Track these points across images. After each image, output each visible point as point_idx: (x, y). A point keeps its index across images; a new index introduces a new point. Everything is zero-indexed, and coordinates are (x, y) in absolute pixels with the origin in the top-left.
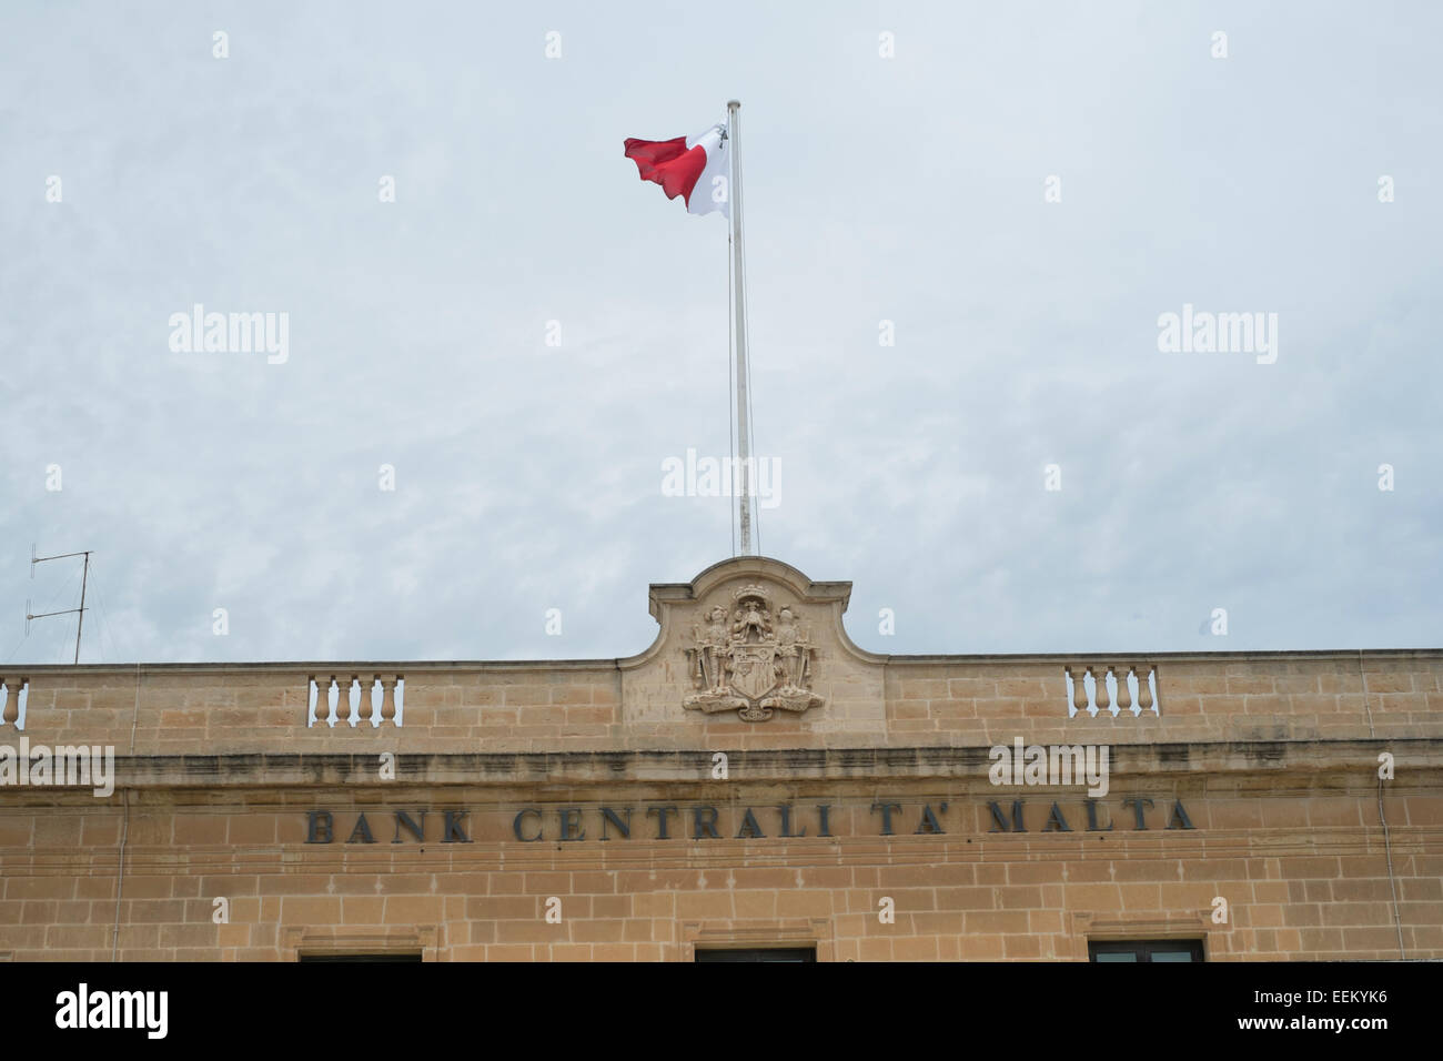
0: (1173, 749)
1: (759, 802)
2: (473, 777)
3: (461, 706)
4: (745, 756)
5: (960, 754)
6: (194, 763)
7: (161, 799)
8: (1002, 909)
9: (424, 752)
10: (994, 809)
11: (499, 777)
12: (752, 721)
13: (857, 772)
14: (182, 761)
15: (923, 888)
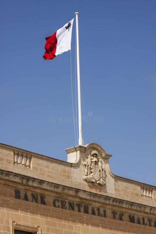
3: (43, 168)
10: (130, 217)
11: (55, 190)
12: (94, 186)
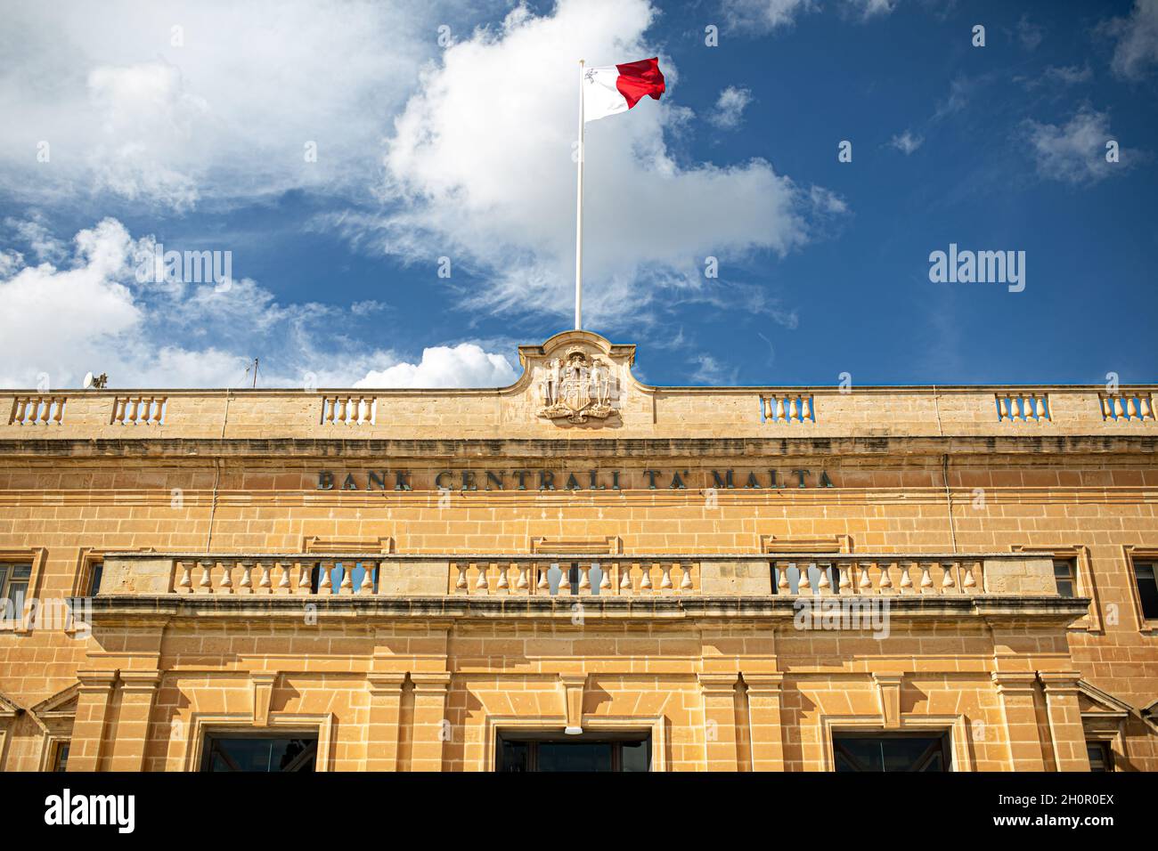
0: (820, 441)
1: (578, 470)
2: (412, 454)
4: (569, 443)
5: (695, 443)
6: (255, 443)
7: (237, 464)
8: (719, 533)
9: (384, 438)
10: (715, 474)
11: (427, 453)
13: (635, 453)
14: (248, 442)
15: (673, 520)
